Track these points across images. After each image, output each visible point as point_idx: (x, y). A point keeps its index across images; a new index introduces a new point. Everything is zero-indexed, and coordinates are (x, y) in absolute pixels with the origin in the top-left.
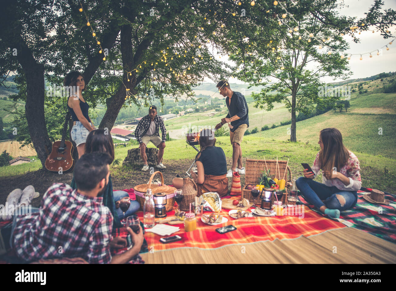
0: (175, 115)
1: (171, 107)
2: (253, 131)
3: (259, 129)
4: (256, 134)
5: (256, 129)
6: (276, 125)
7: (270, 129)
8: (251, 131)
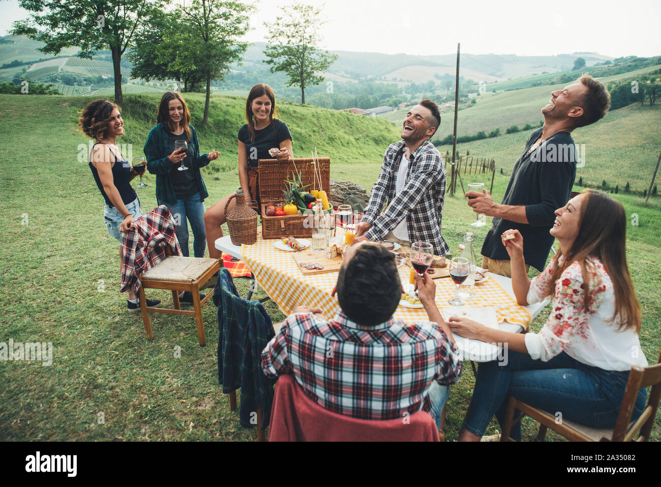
0: (391, 108)
1: (390, 96)
2: (492, 133)
3: (503, 131)
4: (495, 138)
5: (498, 131)
6: (532, 125)
7: (522, 130)
8: (490, 133)
